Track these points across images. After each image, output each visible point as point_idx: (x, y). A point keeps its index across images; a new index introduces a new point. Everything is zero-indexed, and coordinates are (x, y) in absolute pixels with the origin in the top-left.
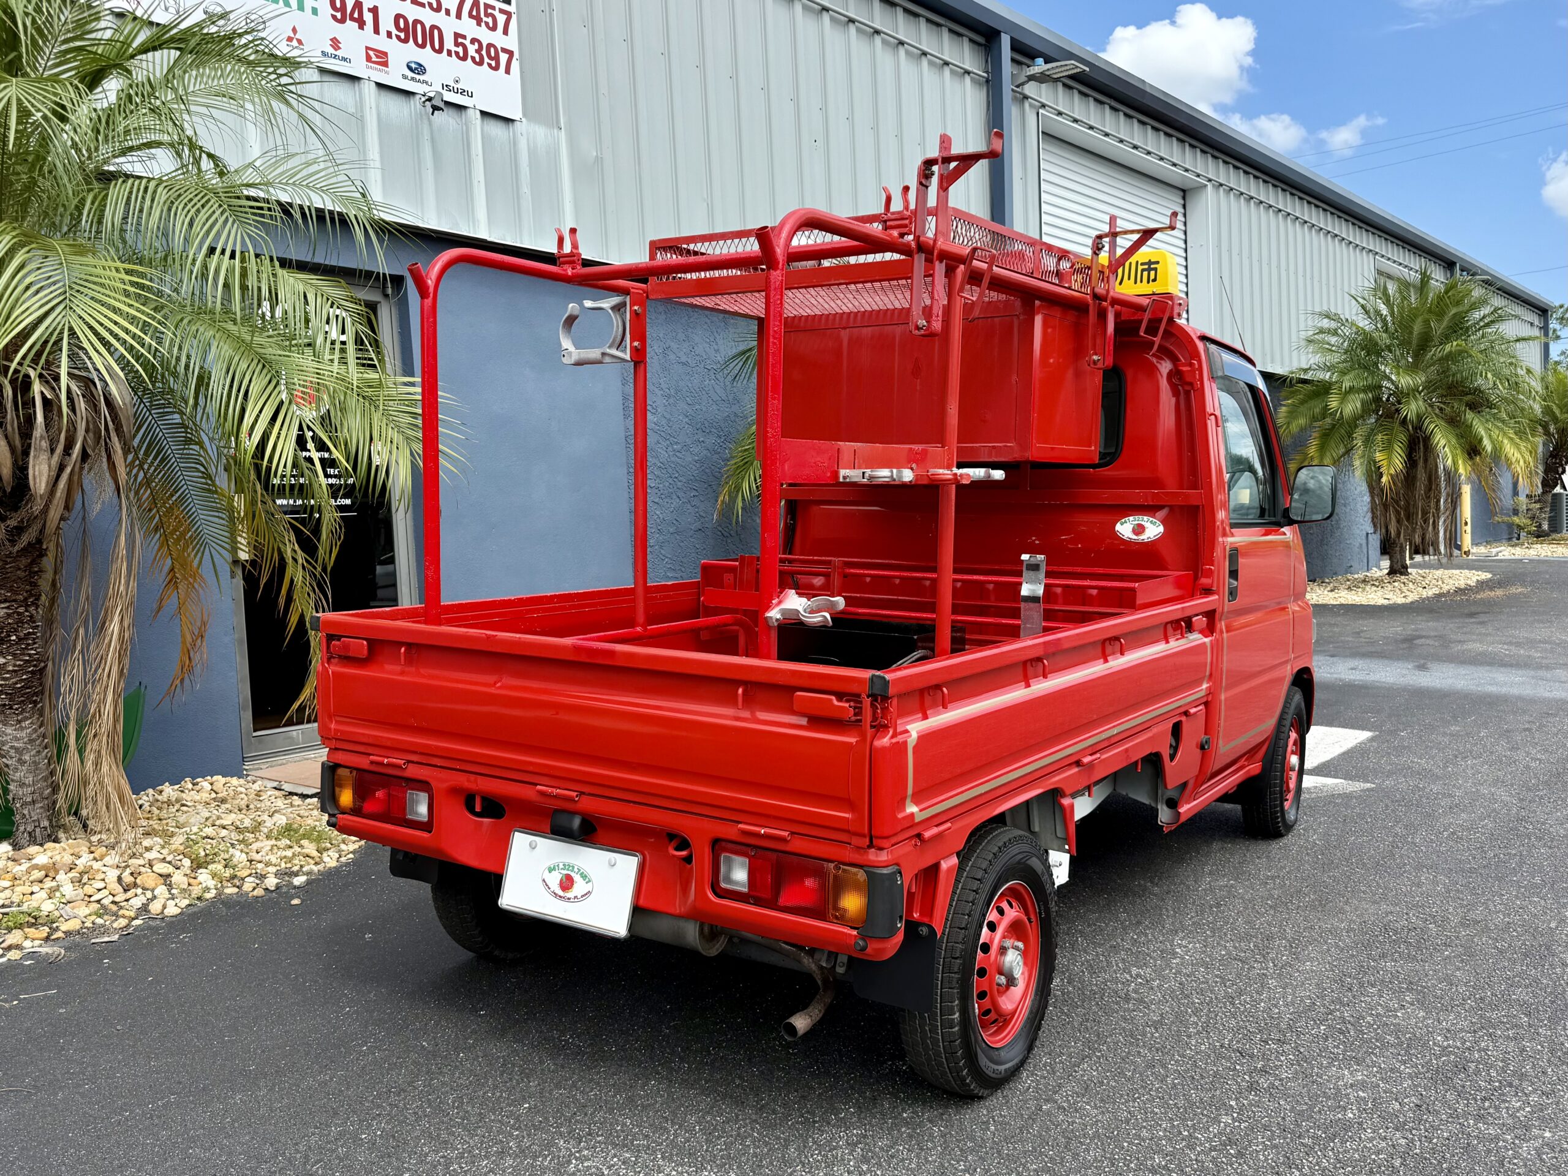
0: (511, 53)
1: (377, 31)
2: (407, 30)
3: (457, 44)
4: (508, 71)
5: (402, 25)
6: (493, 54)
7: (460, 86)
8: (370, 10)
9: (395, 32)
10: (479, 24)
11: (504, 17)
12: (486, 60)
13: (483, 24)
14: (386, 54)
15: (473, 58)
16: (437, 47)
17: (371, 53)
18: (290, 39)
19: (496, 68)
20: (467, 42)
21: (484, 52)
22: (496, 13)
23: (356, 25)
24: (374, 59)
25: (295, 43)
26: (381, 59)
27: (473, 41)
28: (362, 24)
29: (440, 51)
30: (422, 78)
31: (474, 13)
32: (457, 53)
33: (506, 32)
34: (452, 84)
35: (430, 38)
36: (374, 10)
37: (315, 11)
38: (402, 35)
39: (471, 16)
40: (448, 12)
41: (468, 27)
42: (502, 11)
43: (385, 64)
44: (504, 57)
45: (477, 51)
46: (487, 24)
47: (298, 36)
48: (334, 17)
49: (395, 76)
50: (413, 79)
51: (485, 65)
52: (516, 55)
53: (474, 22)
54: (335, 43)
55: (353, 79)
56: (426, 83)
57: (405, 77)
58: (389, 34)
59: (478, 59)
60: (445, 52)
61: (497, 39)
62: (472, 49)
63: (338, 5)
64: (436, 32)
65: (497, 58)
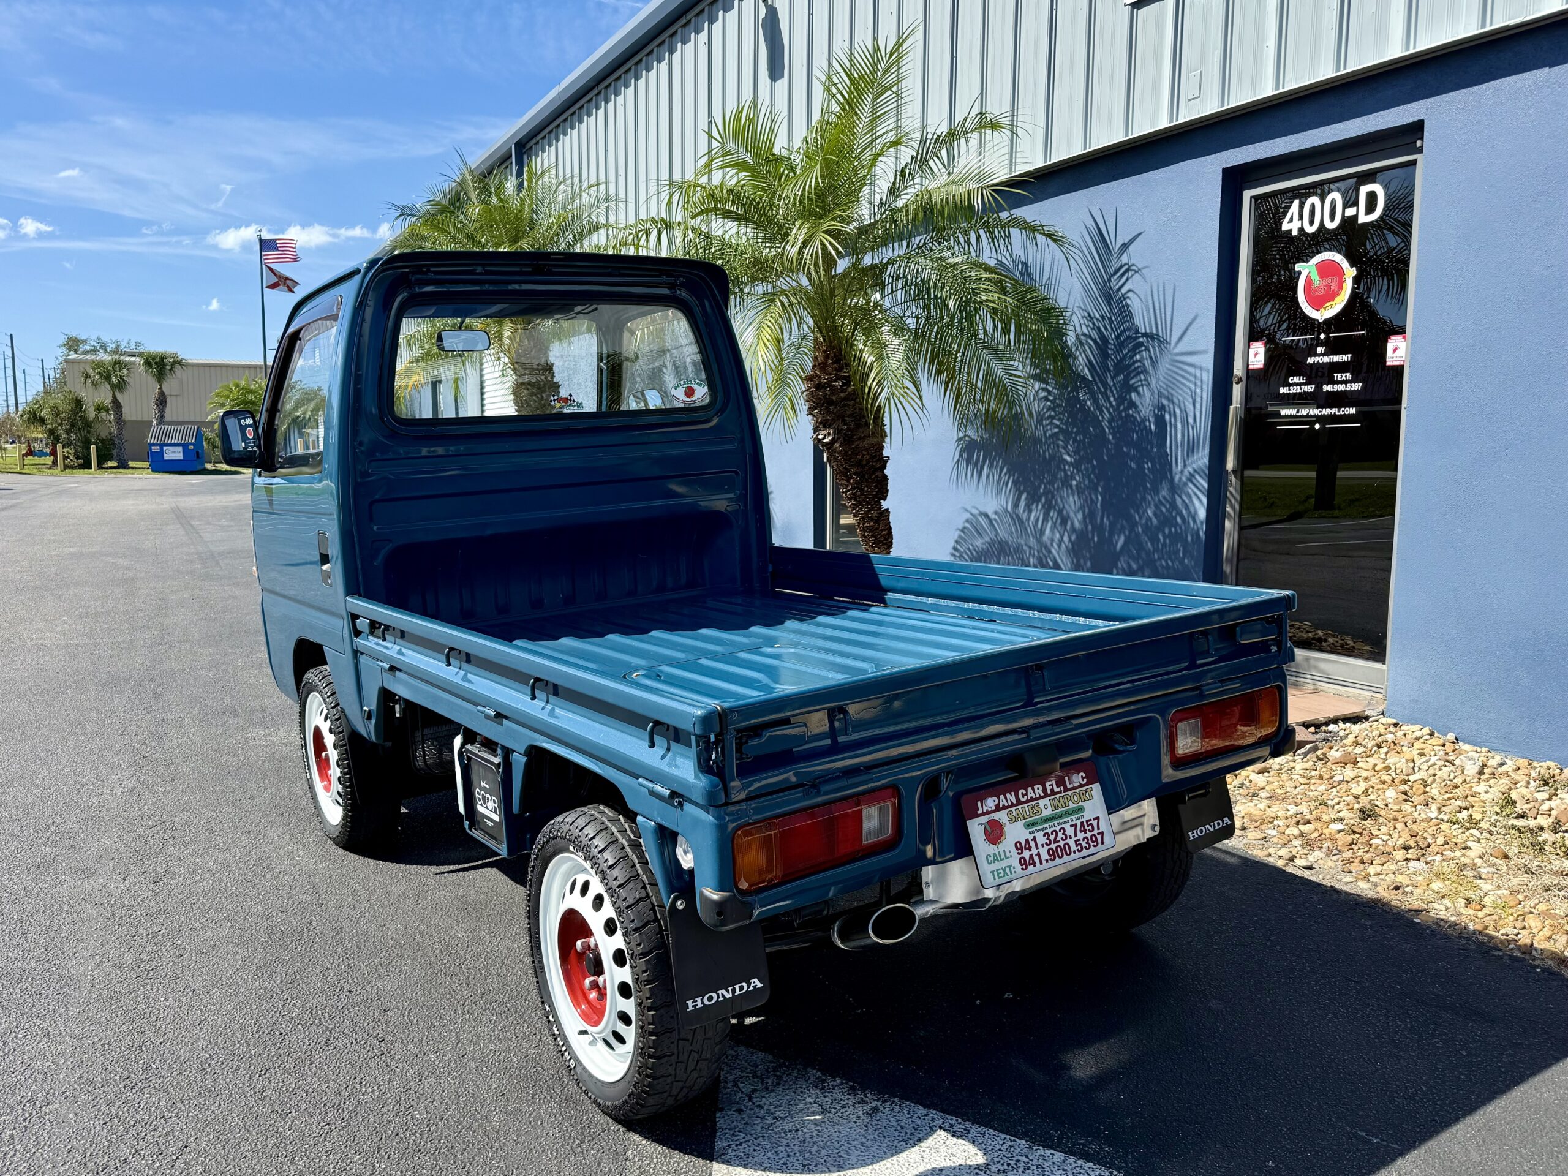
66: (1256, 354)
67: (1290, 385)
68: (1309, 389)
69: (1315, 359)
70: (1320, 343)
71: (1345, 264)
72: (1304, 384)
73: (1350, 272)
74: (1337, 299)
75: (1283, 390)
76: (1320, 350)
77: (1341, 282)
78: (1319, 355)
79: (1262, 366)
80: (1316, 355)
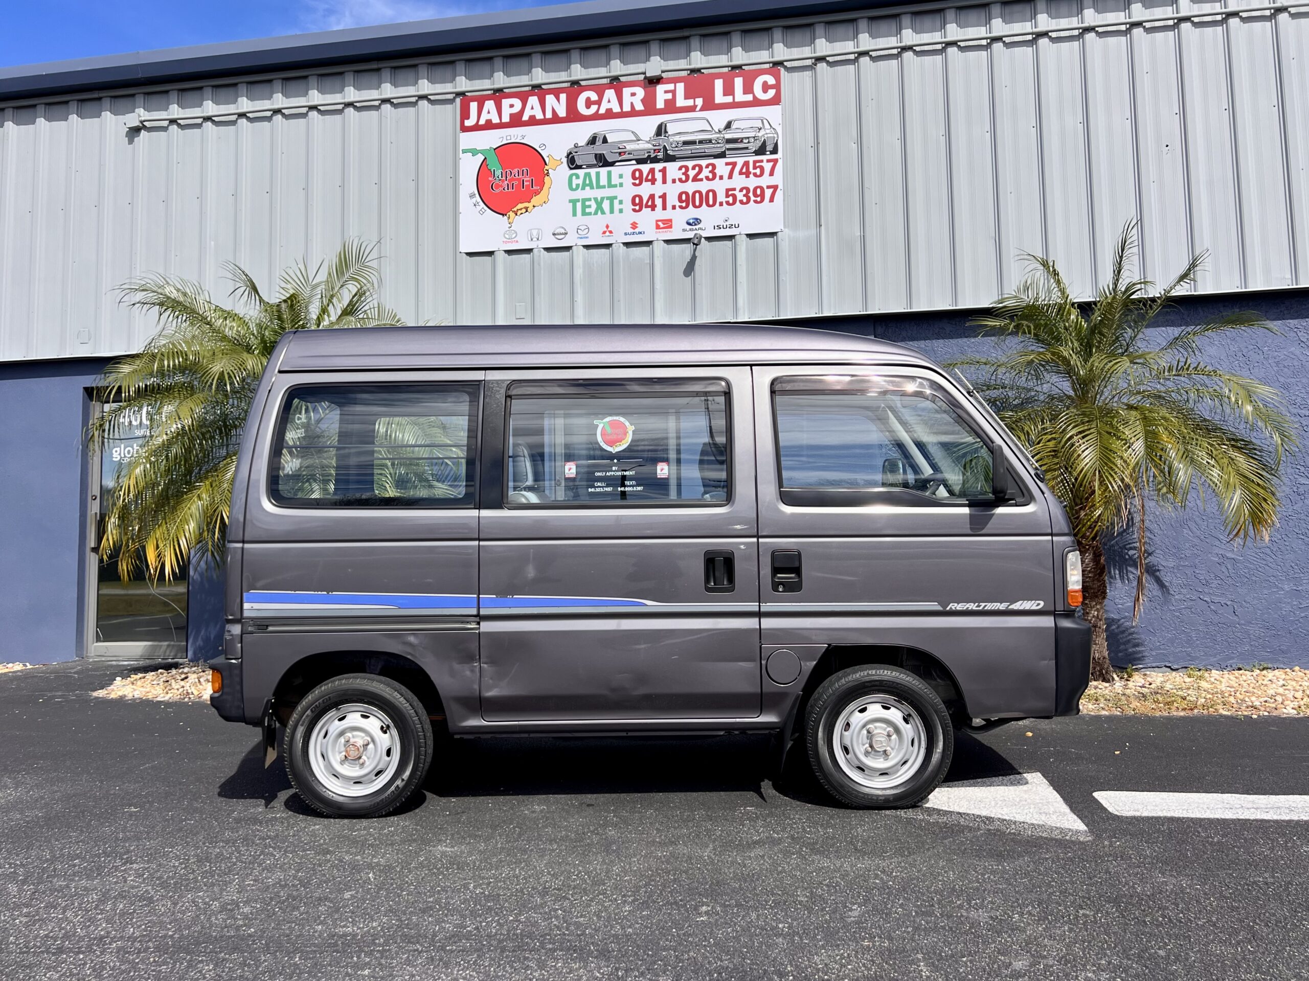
0: (775, 188)
1: (664, 208)
2: (686, 200)
3: (727, 196)
4: (772, 200)
5: (684, 197)
6: (759, 192)
7: (728, 223)
8: (660, 197)
9: (678, 204)
10: (748, 176)
11: (771, 164)
12: (753, 198)
13: (751, 176)
14: (671, 220)
15: (741, 202)
16: (711, 202)
17: (660, 223)
18: (604, 232)
19: (762, 201)
20: (737, 193)
21: (751, 195)
22: (764, 164)
23: (650, 209)
24: (662, 225)
25: (607, 234)
26: (668, 224)
27: (741, 190)
28: (653, 207)
29: (714, 204)
30: (697, 227)
31: (744, 170)
32: (728, 203)
33: (772, 174)
34: (721, 223)
35: (707, 199)
36: (664, 197)
37: (621, 211)
38: (684, 204)
39: (741, 173)
40: (721, 178)
41: (739, 181)
42: (768, 161)
43: (670, 227)
44: (768, 193)
45: (744, 196)
46: (755, 175)
47: (609, 229)
48: (634, 210)
49: (676, 233)
50: (691, 230)
51: (752, 201)
52: (780, 187)
53: (744, 176)
54: (634, 225)
55: (648, 243)
56: (701, 229)
57: (684, 230)
58: (674, 207)
59: (745, 200)
60: (718, 204)
61: (765, 181)
62: (740, 196)
63: (637, 200)
64: (711, 194)
65: (762, 196)
66: (570, 469)
67: (595, 487)
68: (609, 489)
69: (613, 473)
70: (615, 465)
71: (627, 424)
72: (606, 487)
73: (631, 429)
74: (623, 442)
75: (590, 490)
76: (614, 468)
77: (625, 433)
78: (614, 471)
79: (573, 476)
80: (612, 471)
